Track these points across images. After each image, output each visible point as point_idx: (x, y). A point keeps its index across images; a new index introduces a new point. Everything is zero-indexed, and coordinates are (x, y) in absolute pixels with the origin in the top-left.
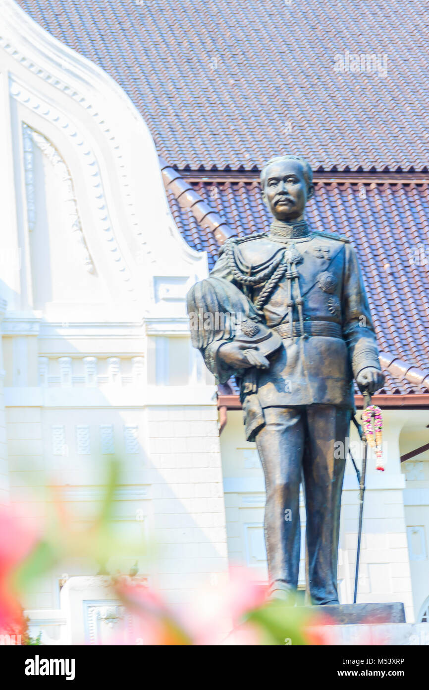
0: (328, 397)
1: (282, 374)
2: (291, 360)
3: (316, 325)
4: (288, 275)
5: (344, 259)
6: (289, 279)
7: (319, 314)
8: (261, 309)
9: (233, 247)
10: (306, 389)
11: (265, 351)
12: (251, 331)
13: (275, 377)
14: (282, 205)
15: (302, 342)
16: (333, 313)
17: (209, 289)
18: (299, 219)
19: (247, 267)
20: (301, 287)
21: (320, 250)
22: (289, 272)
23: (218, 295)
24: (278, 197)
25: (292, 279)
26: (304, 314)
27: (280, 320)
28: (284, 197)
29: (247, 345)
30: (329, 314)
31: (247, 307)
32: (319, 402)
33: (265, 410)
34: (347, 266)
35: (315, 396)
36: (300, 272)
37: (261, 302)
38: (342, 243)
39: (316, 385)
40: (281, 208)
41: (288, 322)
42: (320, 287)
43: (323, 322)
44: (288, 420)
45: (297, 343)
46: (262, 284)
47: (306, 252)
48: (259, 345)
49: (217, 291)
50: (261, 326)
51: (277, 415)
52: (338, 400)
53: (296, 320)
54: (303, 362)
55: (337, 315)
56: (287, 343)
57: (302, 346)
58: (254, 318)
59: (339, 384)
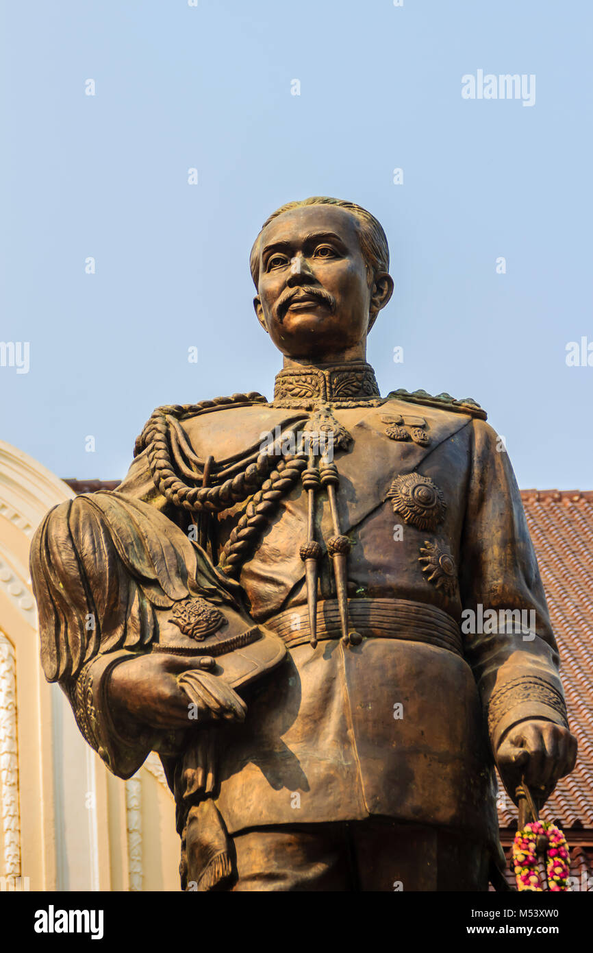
0: (414, 801)
1: (283, 738)
2: (311, 700)
3: (381, 608)
4: (307, 477)
5: (470, 453)
6: (307, 487)
7: (391, 579)
8: (236, 573)
9: (167, 424)
10: (352, 776)
11: (237, 676)
12: (198, 623)
13: (267, 749)
14: (297, 311)
15: (341, 652)
16: (434, 582)
17: (89, 516)
18: (349, 355)
19: (200, 467)
20: (341, 510)
21: (401, 424)
22: (310, 469)
23: (113, 531)
24: (288, 292)
25: (319, 489)
26: (347, 579)
27: (283, 597)
28: (303, 291)
29: (187, 660)
30: (422, 584)
31: (191, 563)
32: (388, 814)
33: (237, 841)
34: (476, 471)
35: (375, 796)
36: (341, 471)
37: (235, 555)
38: (464, 417)
39: (380, 767)
40: (296, 320)
41: (305, 602)
42: (397, 512)
43: (401, 603)
44: (299, 867)
45: (326, 656)
46: (239, 507)
47: (361, 426)
48: (221, 661)
49: (110, 519)
50: (230, 614)
51: (267, 852)
52: (446, 813)
53: (326, 594)
54: (345, 705)
55: (442, 587)
56: (300, 657)
57: (341, 664)
58: (212, 593)
59: (448, 769)
